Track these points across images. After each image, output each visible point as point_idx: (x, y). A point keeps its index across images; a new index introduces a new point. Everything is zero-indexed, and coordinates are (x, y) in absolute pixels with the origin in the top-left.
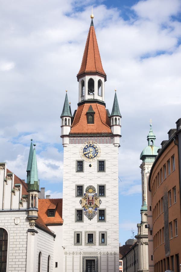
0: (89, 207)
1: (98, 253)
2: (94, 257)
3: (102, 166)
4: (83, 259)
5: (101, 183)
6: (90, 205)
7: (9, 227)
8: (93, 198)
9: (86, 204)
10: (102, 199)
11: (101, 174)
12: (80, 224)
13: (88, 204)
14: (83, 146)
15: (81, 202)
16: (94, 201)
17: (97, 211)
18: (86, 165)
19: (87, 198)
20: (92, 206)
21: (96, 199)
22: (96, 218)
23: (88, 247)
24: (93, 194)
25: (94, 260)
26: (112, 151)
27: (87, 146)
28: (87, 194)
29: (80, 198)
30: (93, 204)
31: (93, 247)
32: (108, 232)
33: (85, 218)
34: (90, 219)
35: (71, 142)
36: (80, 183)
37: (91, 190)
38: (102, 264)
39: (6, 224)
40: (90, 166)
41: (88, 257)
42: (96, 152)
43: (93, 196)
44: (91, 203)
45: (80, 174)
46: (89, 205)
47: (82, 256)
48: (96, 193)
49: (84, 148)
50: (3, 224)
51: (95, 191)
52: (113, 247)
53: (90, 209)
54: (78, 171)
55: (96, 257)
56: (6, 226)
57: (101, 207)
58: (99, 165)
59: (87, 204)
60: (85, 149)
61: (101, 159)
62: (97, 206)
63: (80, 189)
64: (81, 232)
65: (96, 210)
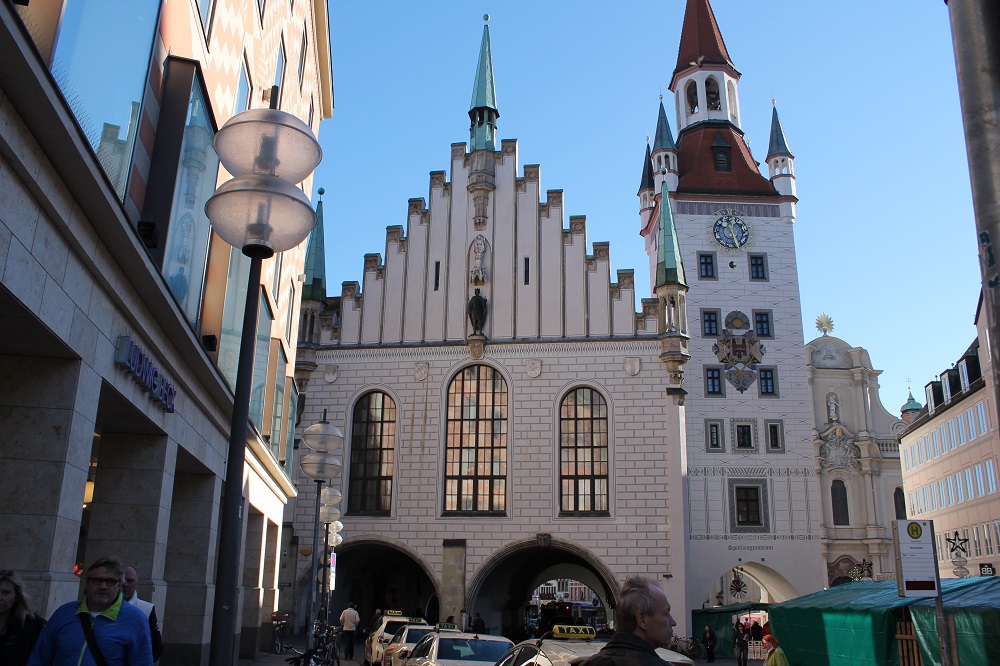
0: (737, 362)
1: (766, 471)
2: (757, 480)
3: (758, 267)
4: (730, 485)
5: (762, 306)
6: (740, 356)
7: (608, 382)
8: (744, 340)
9: (729, 354)
10: (764, 342)
11: (758, 285)
12: (716, 401)
13: (734, 354)
14: (712, 219)
15: (716, 348)
16: (747, 348)
17: (755, 371)
18: (722, 263)
19: (729, 341)
20: (744, 358)
21: (752, 343)
22: (754, 387)
23: (741, 456)
24: (742, 332)
25: (756, 489)
26: (780, 234)
27: (721, 219)
28: (729, 330)
29: (713, 341)
30: (745, 354)
31: (751, 456)
32: (786, 422)
33: (729, 387)
34: (741, 390)
35: (682, 210)
36: (711, 305)
37: (737, 323)
38: (777, 496)
39: (599, 375)
40: (732, 265)
41: (742, 480)
42: (744, 235)
43: (744, 335)
44: (740, 352)
45: (710, 283)
46: (735, 358)
47: (726, 477)
48: (751, 328)
49: (715, 225)
50: (592, 375)
51: (747, 324)
52: (800, 457)
53: (740, 366)
54: (702, 277)
55: (762, 481)
56: (602, 382)
57: (766, 361)
58: (752, 265)
59: (731, 353)
60: (718, 227)
61: (756, 250)
62: (755, 359)
63: (710, 317)
64: (722, 421)
65: (754, 368)
